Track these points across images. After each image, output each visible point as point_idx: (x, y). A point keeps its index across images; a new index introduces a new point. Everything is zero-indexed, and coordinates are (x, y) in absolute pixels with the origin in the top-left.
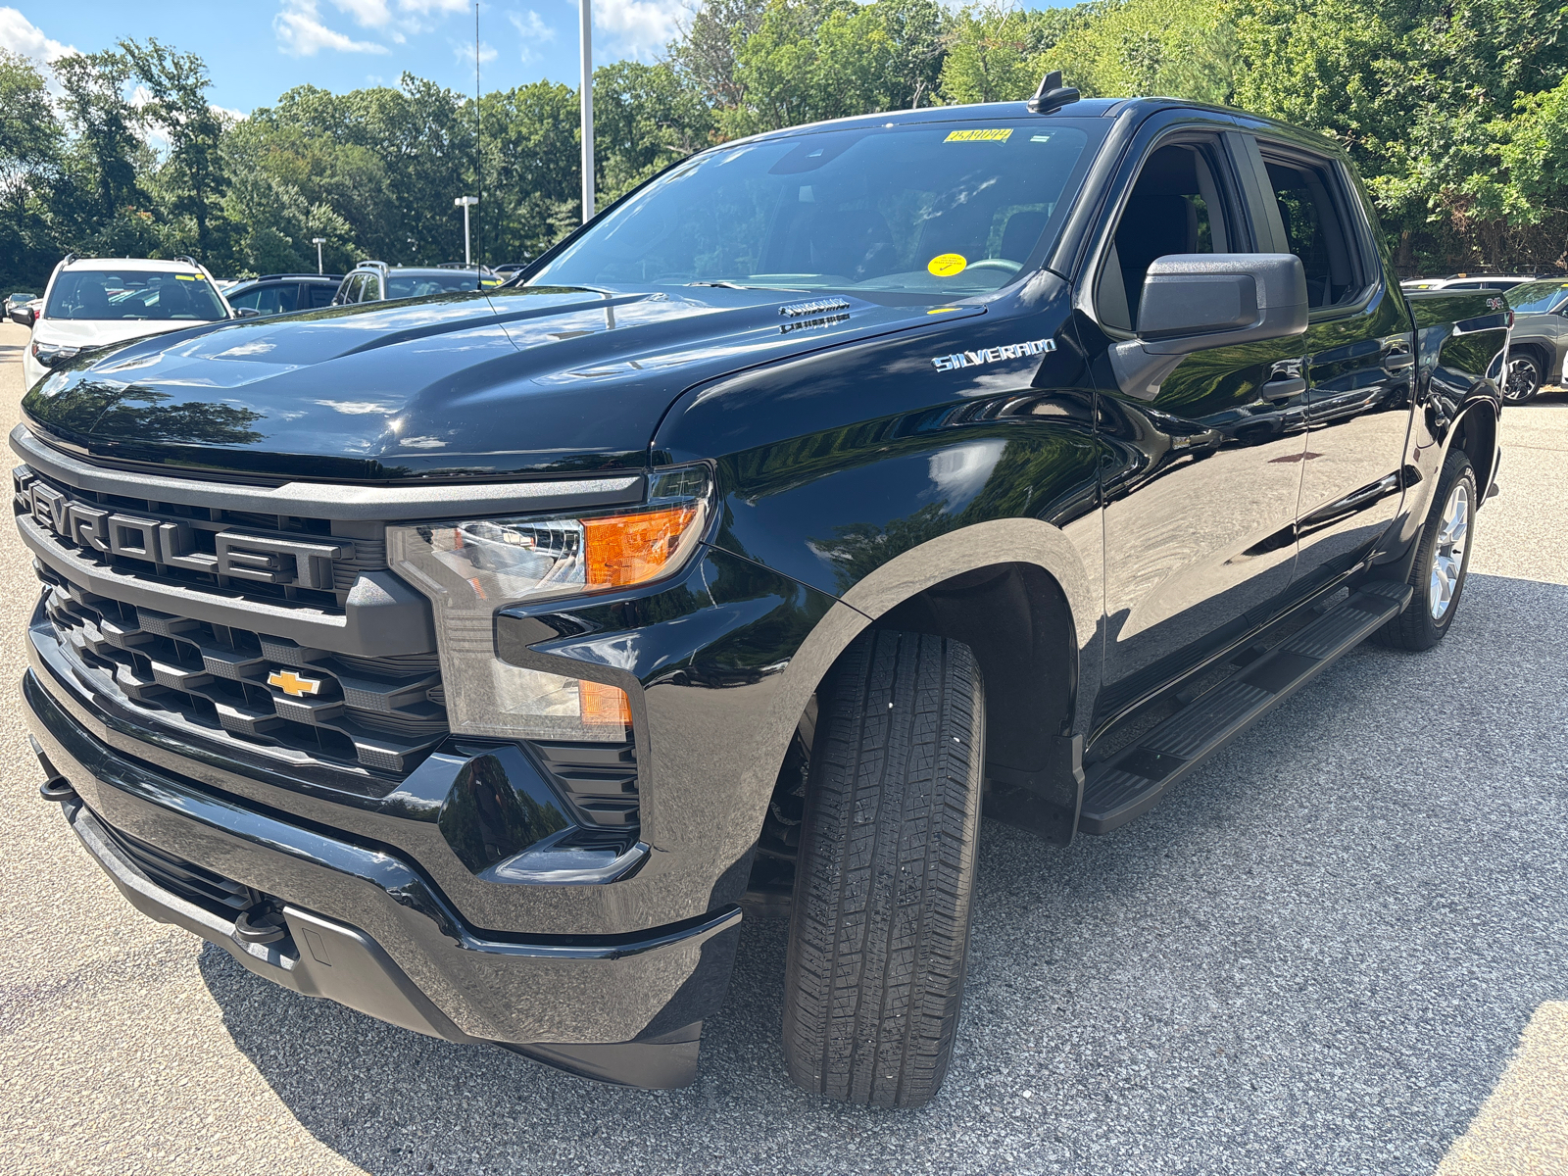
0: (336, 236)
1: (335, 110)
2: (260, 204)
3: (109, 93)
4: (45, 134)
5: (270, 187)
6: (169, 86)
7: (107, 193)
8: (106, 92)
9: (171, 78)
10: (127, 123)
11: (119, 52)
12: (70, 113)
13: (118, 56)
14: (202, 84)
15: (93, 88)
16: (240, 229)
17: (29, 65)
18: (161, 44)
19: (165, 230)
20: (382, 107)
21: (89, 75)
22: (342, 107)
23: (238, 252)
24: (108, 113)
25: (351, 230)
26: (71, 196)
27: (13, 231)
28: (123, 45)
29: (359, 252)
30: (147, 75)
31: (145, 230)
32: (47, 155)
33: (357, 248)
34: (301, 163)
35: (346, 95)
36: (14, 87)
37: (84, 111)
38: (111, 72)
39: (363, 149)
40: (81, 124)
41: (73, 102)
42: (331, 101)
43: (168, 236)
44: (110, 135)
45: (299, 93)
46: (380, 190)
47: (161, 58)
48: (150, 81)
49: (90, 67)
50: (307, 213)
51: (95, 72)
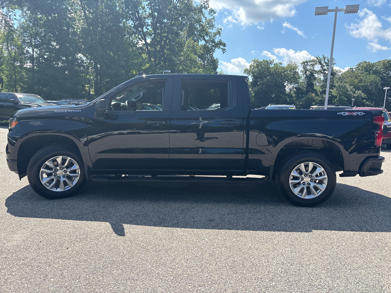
0: (361, 98)
1: (370, 66)
2: (342, 91)
3: (312, 68)
4: (296, 78)
5: (345, 87)
6: (325, 65)
7: (307, 90)
8: (311, 68)
9: (326, 63)
10: (315, 74)
11: (315, 59)
12: (303, 73)
13: (315, 60)
14: (334, 64)
15: (308, 67)
16: (336, 97)
17: (296, 64)
18: (325, 56)
19: (317, 97)
20: (384, 64)
21: (308, 65)
22: (373, 65)
23: (334, 102)
24: (311, 72)
25: (366, 96)
26: (300, 91)
27: (286, 98)
28: (316, 57)
29: (367, 102)
30: (320, 63)
31: (312, 98)
32: (296, 82)
33: (366, 101)
34: (356, 80)
35: (375, 62)
36: (291, 69)
37: (306, 72)
38: (313, 64)
39: (375, 76)
40: (305, 75)
41: (304, 71)
42: (369, 64)
43: (317, 99)
44: (310, 77)
45: (362, 63)
46: (377, 86)
47: (325, 59)
48: (320, 64)
49: (309, 63)
50: (354, 93)
51: (309, 64)
